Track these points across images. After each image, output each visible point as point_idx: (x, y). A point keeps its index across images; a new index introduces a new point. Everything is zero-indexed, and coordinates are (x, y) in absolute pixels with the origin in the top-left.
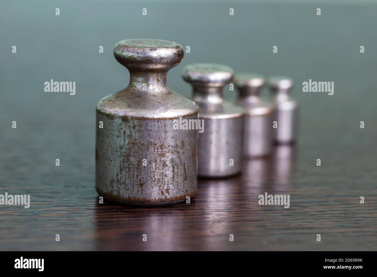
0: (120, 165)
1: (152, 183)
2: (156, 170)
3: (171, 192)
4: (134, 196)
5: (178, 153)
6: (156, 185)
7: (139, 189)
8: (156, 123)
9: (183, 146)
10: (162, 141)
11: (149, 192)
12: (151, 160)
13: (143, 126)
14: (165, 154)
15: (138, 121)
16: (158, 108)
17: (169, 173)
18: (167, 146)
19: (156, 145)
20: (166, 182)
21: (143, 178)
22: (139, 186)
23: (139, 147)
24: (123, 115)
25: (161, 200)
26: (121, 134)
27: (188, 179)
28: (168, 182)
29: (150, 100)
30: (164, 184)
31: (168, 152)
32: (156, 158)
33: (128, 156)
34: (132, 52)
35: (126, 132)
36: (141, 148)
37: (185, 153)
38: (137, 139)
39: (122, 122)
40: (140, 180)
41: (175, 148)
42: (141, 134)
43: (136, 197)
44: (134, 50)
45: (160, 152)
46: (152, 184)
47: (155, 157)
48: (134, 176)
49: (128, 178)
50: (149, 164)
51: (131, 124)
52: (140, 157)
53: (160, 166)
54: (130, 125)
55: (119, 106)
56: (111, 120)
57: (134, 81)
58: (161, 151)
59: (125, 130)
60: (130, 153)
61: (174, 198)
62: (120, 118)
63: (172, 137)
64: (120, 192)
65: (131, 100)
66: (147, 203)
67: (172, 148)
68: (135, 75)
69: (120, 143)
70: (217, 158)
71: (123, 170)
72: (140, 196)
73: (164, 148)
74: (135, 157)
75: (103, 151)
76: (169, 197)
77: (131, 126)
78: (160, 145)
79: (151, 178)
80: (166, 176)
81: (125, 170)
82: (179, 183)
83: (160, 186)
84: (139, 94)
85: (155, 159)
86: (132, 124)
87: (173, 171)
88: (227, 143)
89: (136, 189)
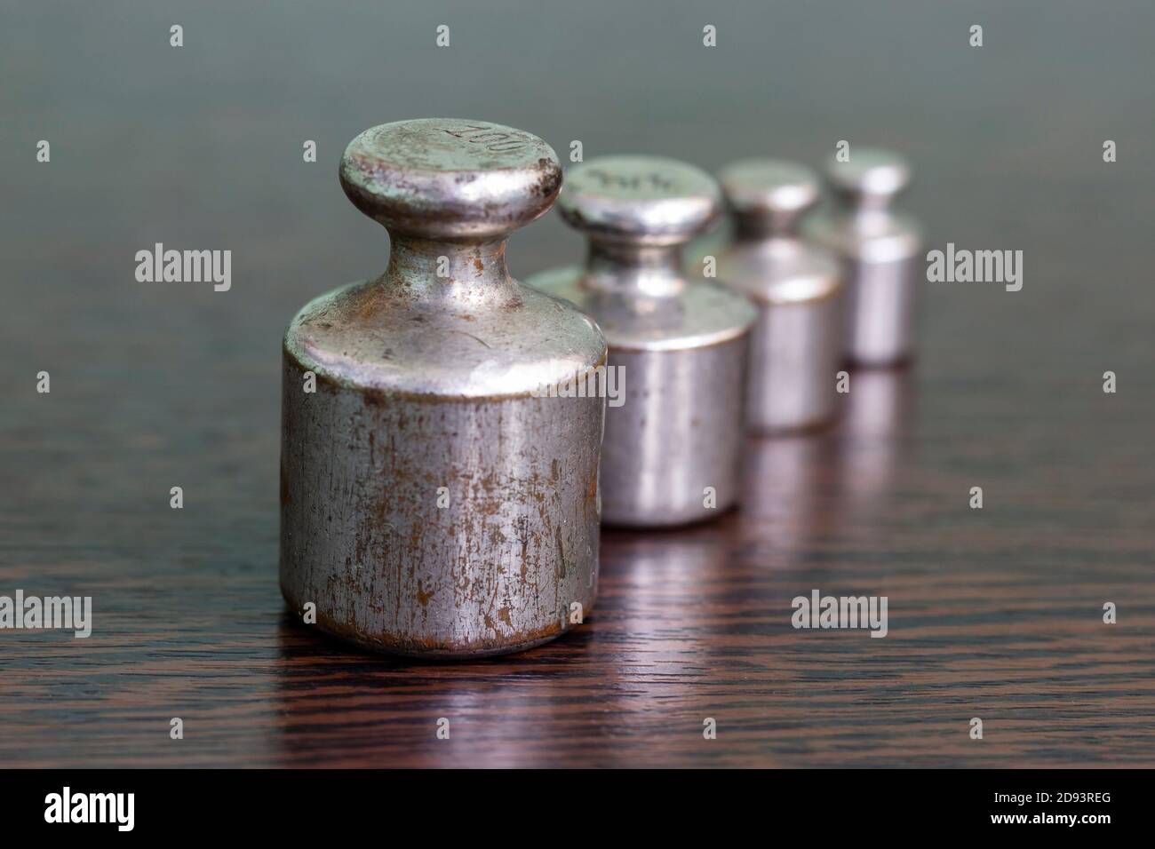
0: (357, 535)
1: (456, 592)
2: (469, 552)
3: (515, 618)
4: (399, 631)
5: (540, 498)
6: (469, 597)
7: (415, 608)
8: (473, 414)
9: (555, 475)
10: (490, 466)
11: (448, 619)
12: (454, 525)
13: (429, 420)
14: (498, 506)
15: (417, 406)
16: (479, 361)
17: (511, 560)
18: (503, 480)
19: (471, 477)
20: (502, 589)
21: (429, 578)
22: (416, 601)
23: (416, 485)
24: (369, 385)
25: (486, 643)
26: (359, 442)
27: (571, 573)
28: (507, 588)
29: (453, 332)
30: (496, 594)
31: (509, 499)
32: (469, 518)
33: (383, 509)
34: (398, 187)
35: (376, 438)
36: (422, 488)
37: (563, 496)
38: (410, 461)
39: (363, 405)
40: (420, 583)
41: (529, 484)
42: (425, 444)
43: (406, 633)
44: (406, 178)
45: (482, 498)
46: (455, 597)
47: (466, 514)
48: (399, 569)
49: (383, 576)
50: (448, 536)
51: (393, 413)
52: (421, 515)
53: (482, 540)
54: (391, 416)
55: (355, 350)
56: (328, 395)
57: (402, 266)
58: (485, 496)
59: (372, 431)
60: (388, 501)
61: (525, 635)
62: (359, 394)
63: (521, 453)
64: (357, 614)
65: (394, 330)
66: (441, 652)
67: (520, 485)
68: (408, 248)
69: (356, 468)
70: (663, 472)
71: (365, 549)
72: (420, 632)
73: (495, 486)
74: (404, 514)
75: (303, 483)
76: (508, 632)
77: (393, 420)
78: (482, 478)
79: (455, 578)
80: (500, 569)
81: (373, 551)
82: (540, 590)
83: (481, 602)
84: (420, 311)
85: (466, 520)
86: (397, 413)
87: (524, 555)
88: (695, 423)
89: (406, 609)
